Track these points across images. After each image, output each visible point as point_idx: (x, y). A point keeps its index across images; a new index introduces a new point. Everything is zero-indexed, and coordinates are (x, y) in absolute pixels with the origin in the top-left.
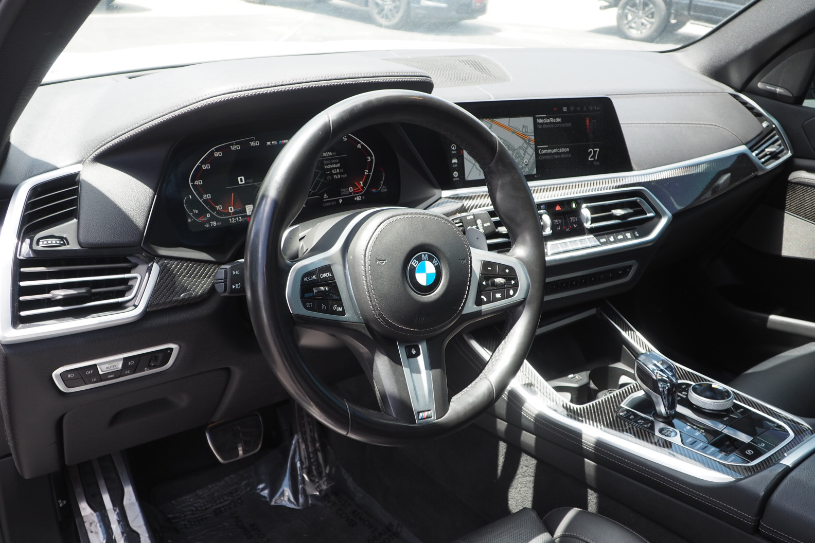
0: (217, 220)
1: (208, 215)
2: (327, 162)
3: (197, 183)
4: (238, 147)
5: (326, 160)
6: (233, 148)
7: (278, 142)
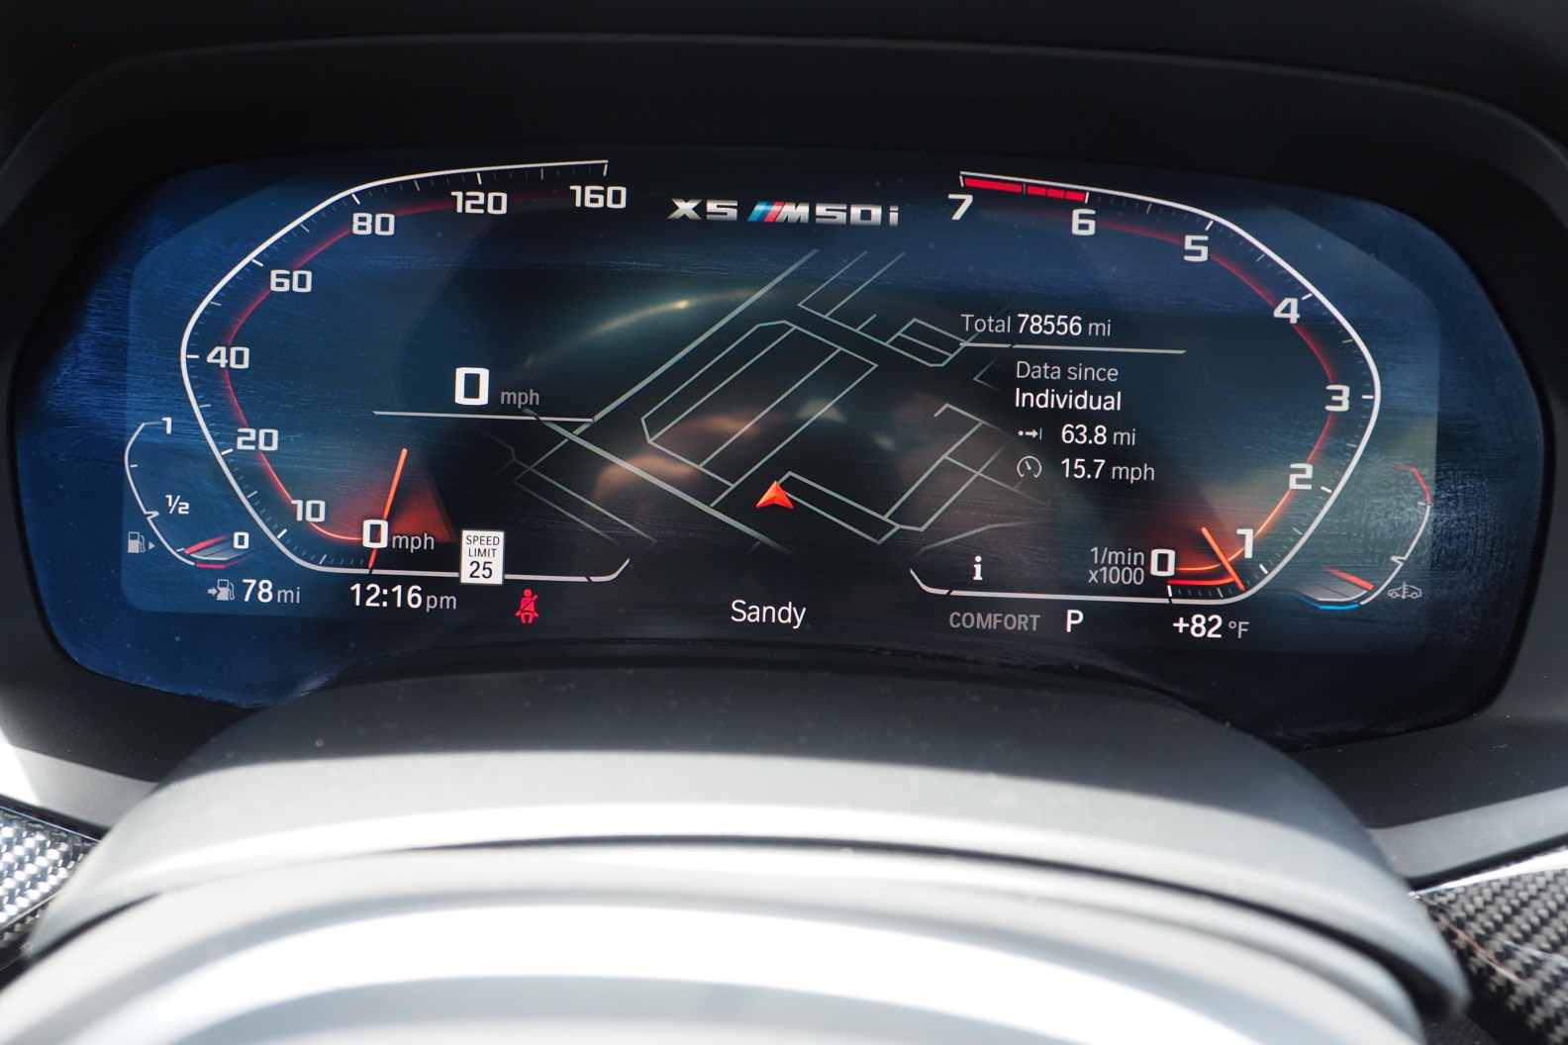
0: (284, 575)
1: (241, 541)
2: (1039, 371)
3: (220, 356)
4: (496, 204)
5: (1037, 358)
6: (465, 204)
7: (745, 209)
